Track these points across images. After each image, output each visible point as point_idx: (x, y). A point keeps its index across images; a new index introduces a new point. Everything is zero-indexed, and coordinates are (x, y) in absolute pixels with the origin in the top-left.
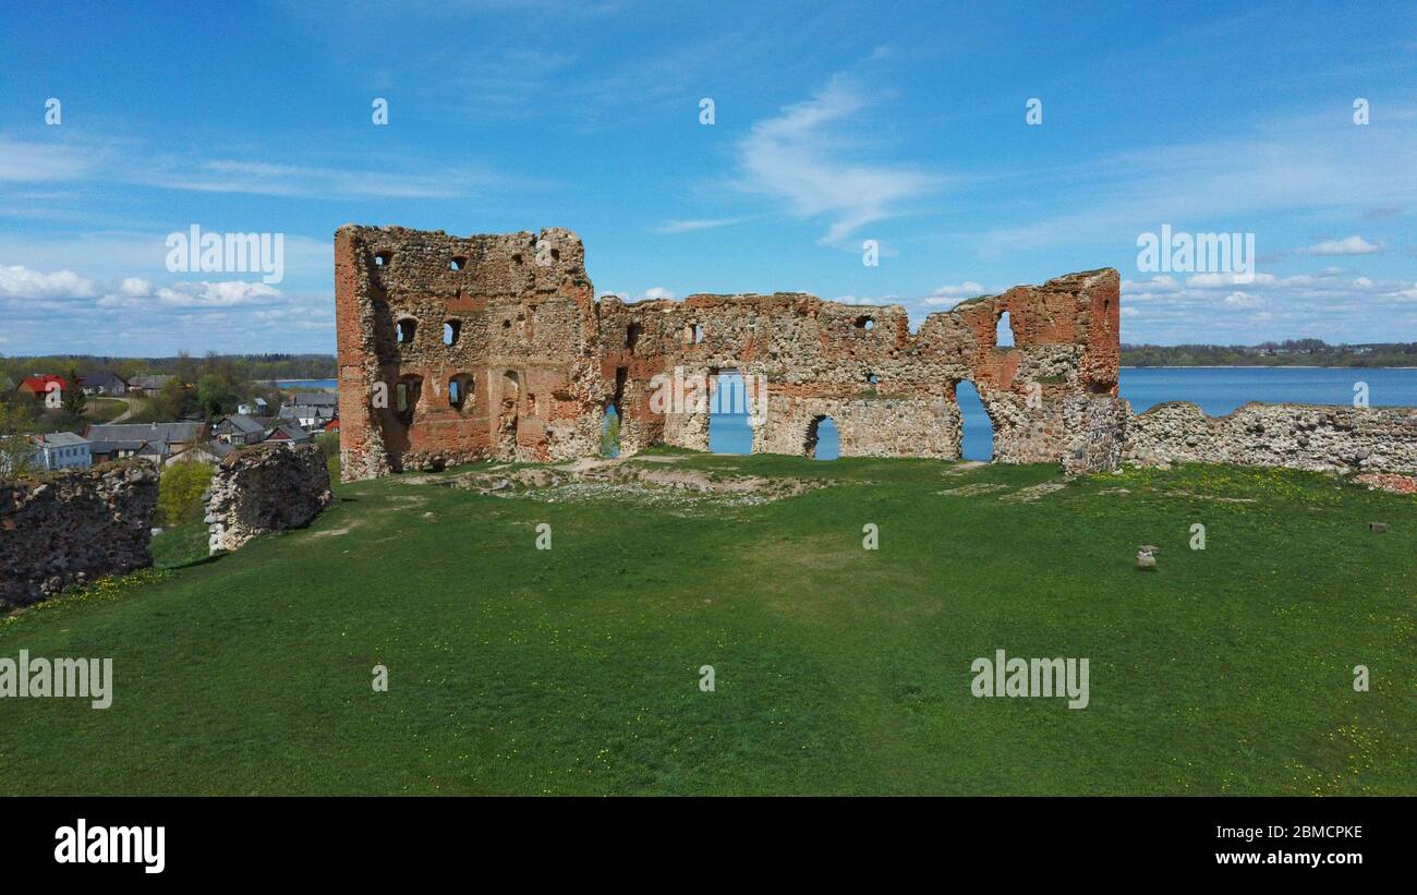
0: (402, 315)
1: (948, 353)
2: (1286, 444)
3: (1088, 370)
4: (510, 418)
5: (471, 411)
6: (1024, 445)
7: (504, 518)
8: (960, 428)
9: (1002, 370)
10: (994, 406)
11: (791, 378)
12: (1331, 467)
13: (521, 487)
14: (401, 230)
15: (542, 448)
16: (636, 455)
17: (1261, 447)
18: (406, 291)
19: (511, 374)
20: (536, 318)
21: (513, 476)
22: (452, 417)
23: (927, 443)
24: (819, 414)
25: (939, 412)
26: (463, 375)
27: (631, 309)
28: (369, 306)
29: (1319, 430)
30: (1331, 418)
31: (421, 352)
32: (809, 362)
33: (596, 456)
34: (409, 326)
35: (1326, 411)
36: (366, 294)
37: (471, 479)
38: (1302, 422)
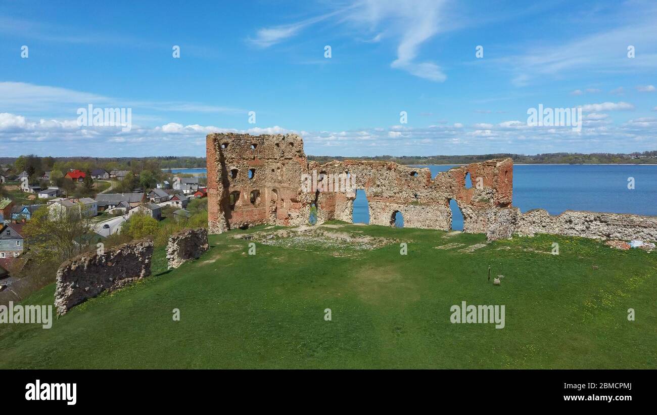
0: (233, 168)
1: (446, 188)
2: (581, 228)
3: (497, 199)
4: (274, 207)
5: (259, 205)
6: (475, 226)
7: (271, 256)
8: (451, 218)
9: (467, 196)
10: (464, 210)
11: (385, 195)
12: (599, 237)
13: (278, 238)
14: (232, 134)
15: (286, 221)
16: (323, 224)
17: (571, 228)
18: (234, 158)
19: (274, 190)
20: (284, 169)
21: (275, 233)
22: (251, 208)
23: (438, 224)
24: (396, 210)
25: (443, 211)
26: (256, 190)
27: (321, 165)
28: (220, 165)
29: (594, 222)
30: (599, 218)
31: (239, 182)
32: (392, 189)
33: (307, 224)
34: (235, 172)
35: (597, 215)
36: (218, 161)
37: (259, 235)
38: (587, 219)
